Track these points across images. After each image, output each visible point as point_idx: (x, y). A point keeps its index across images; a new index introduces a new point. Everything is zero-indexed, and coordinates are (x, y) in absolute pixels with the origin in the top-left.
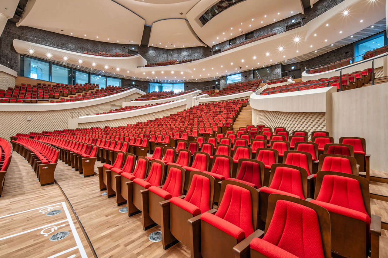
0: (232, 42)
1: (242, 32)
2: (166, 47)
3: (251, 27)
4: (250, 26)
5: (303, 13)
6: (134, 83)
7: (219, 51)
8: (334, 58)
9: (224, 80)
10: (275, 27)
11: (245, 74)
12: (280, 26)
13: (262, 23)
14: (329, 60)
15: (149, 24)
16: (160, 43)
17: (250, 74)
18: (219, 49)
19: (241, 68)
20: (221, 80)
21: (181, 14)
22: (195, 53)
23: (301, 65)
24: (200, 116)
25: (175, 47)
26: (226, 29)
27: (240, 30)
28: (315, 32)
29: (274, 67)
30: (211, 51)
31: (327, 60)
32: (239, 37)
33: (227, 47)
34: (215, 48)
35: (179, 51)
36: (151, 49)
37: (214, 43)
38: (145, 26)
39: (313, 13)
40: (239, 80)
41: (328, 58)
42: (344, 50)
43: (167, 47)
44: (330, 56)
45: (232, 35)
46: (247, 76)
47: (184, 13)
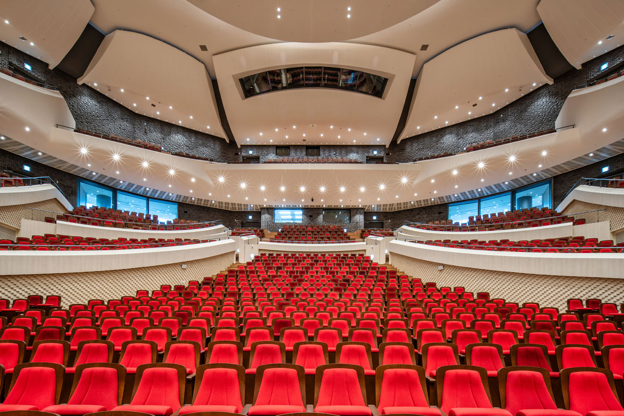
0: (283, 150)
1: (304, 140)
2: (134, 106)
3: (321, 137)
4: (322, 135)
5: (387, 147)
6: (27, 168)
7: (256, 159)
8: (426, 216)
9: (269, 214)
10: (352, 152)
11: (311, 212)
12: (358, 153)
13: (339, 138)
14: (419, 218)
15: (102, 25)
16: (122, 90)
17: (318, 214)
18: (255, 154)
19: (312, 200)
20: (264, 214)
21: (204, 48)
22: (203, 145)
23: (385, 216)
24: (267, 277)
25: (158, 114)
26: (285, 124)
27: (304, 135)
28: (434, 177)
29: (355, 212)
30: (237, 154)
31: (417, 217)
32: (297, 147)
33: (272, 156)
34: (247, 152)
35: (166, 129)
36: (85, 91)
37: (248, 141)
38: (88, 24)
39: (400, 152)
40: (299, 220)
41: (418, 214)
42: (438, 210)
43: (136, 108)
44: (420, 213)
45: (287, 138)
46: (313, 217)
47: (211, 49)
